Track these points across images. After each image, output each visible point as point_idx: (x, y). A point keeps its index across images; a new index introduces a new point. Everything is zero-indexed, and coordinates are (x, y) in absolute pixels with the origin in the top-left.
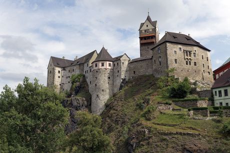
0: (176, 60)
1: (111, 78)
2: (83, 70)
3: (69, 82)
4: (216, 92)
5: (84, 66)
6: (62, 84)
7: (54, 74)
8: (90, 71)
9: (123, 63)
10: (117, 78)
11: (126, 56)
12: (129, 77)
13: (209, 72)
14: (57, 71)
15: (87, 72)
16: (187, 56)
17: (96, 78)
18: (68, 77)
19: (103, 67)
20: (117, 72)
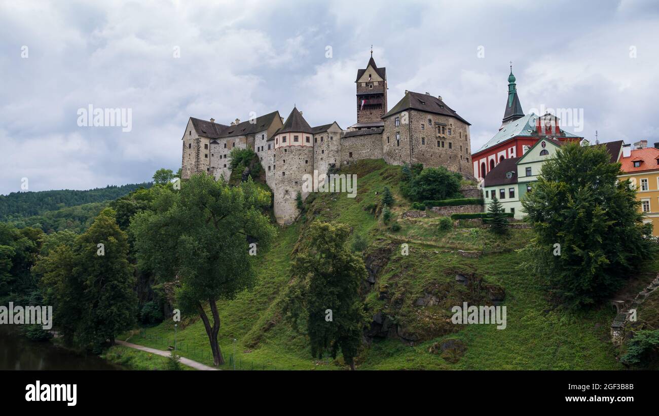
0: (423, 139)
1: (310, 163)
2: (253, 145)
3: (225, 166)
4: (487, 192)
5: (256, 139)
6: (211, 169)
7: (198, 150)
8: (269, 148)
9: (332, 138)
10: (321, 162)
11: (337, 126)
12: (342, 162)
13: (467, 159)
14: (202, 145)
15: (262, 150)
16: (439, 132)
17: (284, 161)
18: (223, 157)
19: (296, 144)
20: (321, 152)
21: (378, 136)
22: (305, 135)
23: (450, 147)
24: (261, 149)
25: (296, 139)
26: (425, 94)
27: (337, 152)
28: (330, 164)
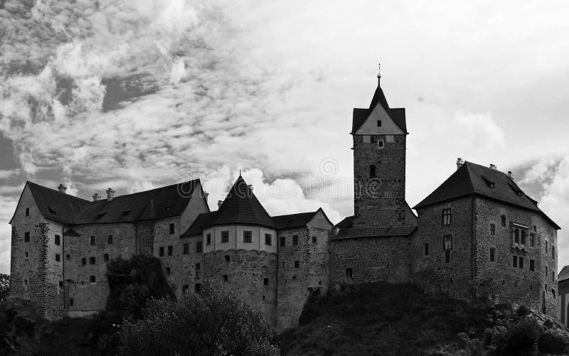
0: (492, 251)
1: (271, 285)
2: (150, 243)
3: (93, 279)
5: (157, 230)
6: (66, 284)
7: (45, 246)
8: (186, 251)
9: (314, 239)
10: (294, 285)
11: (323, 217)
12: (331, 285)
13: (553, 291)
14: (51, 237)
15: (170, 254)
16: (517, 241)
17: (226, 278)
18: (88, 262)
19: (248, 247)
20: (292, 264)
21: (403, 240)
22: (263, 232)
23: (532, 268)
24: (166, 250)
25: (248, 237)
26: (489, 166)
27: (323, 266)
28: (310, 289)
